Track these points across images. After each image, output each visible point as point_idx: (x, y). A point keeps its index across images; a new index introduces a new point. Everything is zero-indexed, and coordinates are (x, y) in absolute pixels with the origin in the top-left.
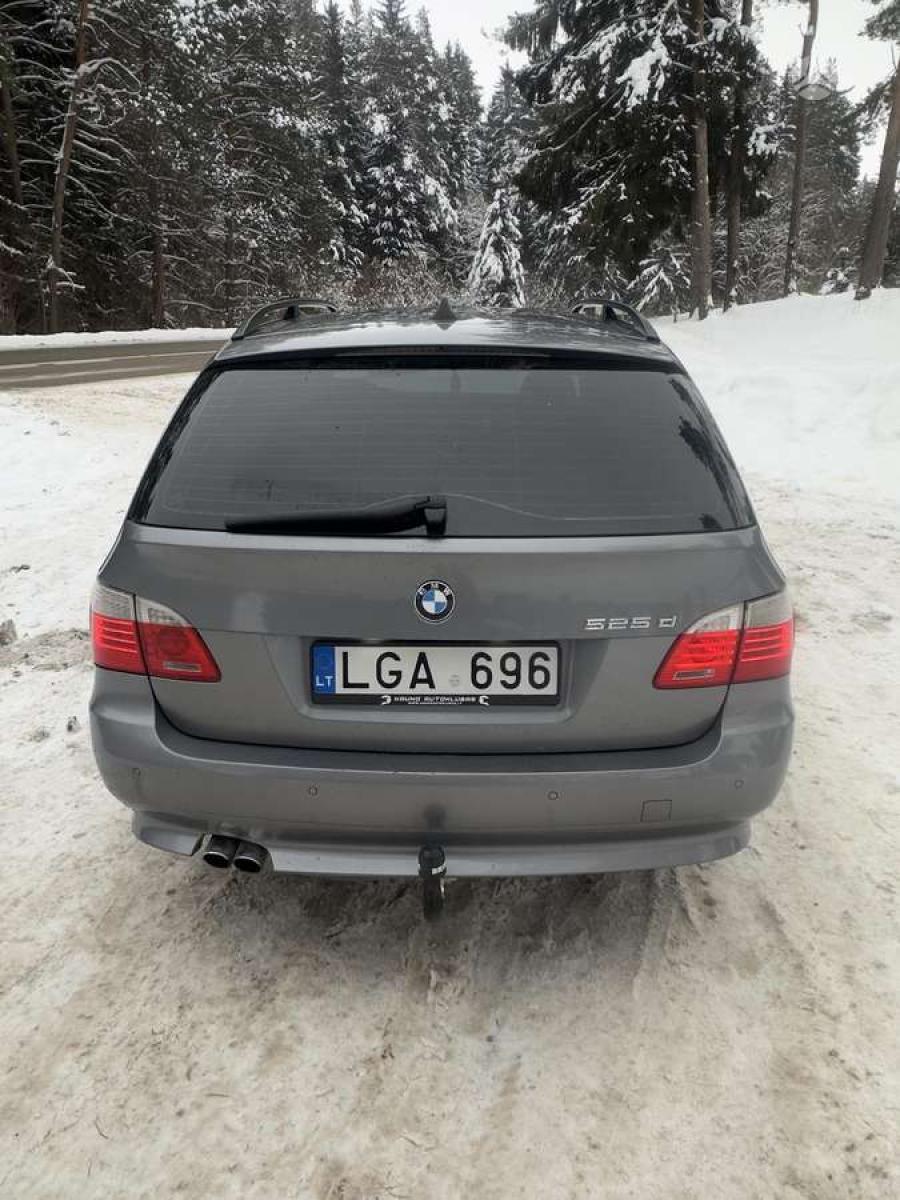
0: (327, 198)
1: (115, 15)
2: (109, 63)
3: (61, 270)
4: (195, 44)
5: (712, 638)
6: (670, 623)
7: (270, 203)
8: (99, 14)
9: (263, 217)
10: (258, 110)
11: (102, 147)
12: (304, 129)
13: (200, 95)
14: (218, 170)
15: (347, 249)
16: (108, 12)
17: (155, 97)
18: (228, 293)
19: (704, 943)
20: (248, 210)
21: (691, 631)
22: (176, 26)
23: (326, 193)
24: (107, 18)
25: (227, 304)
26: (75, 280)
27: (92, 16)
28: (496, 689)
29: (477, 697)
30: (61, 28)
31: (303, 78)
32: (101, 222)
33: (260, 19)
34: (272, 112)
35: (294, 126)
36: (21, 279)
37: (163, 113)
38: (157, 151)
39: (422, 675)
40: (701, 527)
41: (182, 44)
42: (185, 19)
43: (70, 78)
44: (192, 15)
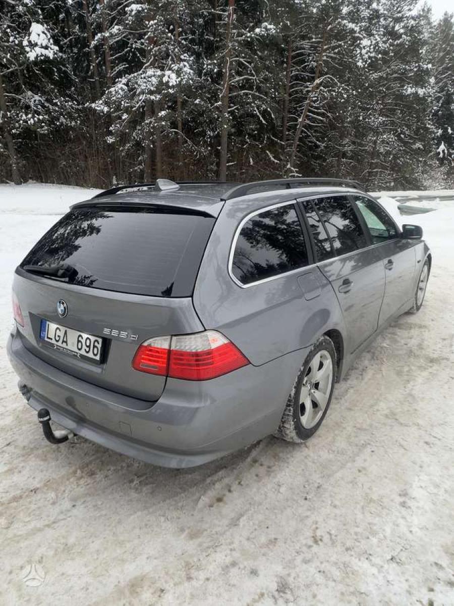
0: (429, 126)
1: (335, 56)
2: (328, 77)
3: (292, 168)
4: (366, 62)
5: (158, 351)
6: (135, 338)
7: (397, 131)
8: (327, 57)
9: (392, 139)
10: (399, 87)
11: (318, 114)
12: (422, 93)
13: (367, 85)
14: (373, 118)
15: (448, 151)
16: (332, 55)
17: (343, 89)
18: (369, 176)
19: (193, 515)
20: (385, 136)
21: (145, 344)
22: (358, 55)
23: (429, 124)
24: (331, 57)
25: (368, 180)
26: (297, 172)
27: (325, 58)
28: (83, 352)
29: (77, 353)
30: (310, 66)
31: (427, 68)
32: (317, 146)
33: (407, 43)
34: (406, 87)
35: (417, 92)
36: (278, 173)
37: (345, 96)
38: (339, 113)
39: (65, 340)
40: (161, 295)
41: (360, 64)
42: (364, 51)
43: (310, 86)
44: (368, 49)
